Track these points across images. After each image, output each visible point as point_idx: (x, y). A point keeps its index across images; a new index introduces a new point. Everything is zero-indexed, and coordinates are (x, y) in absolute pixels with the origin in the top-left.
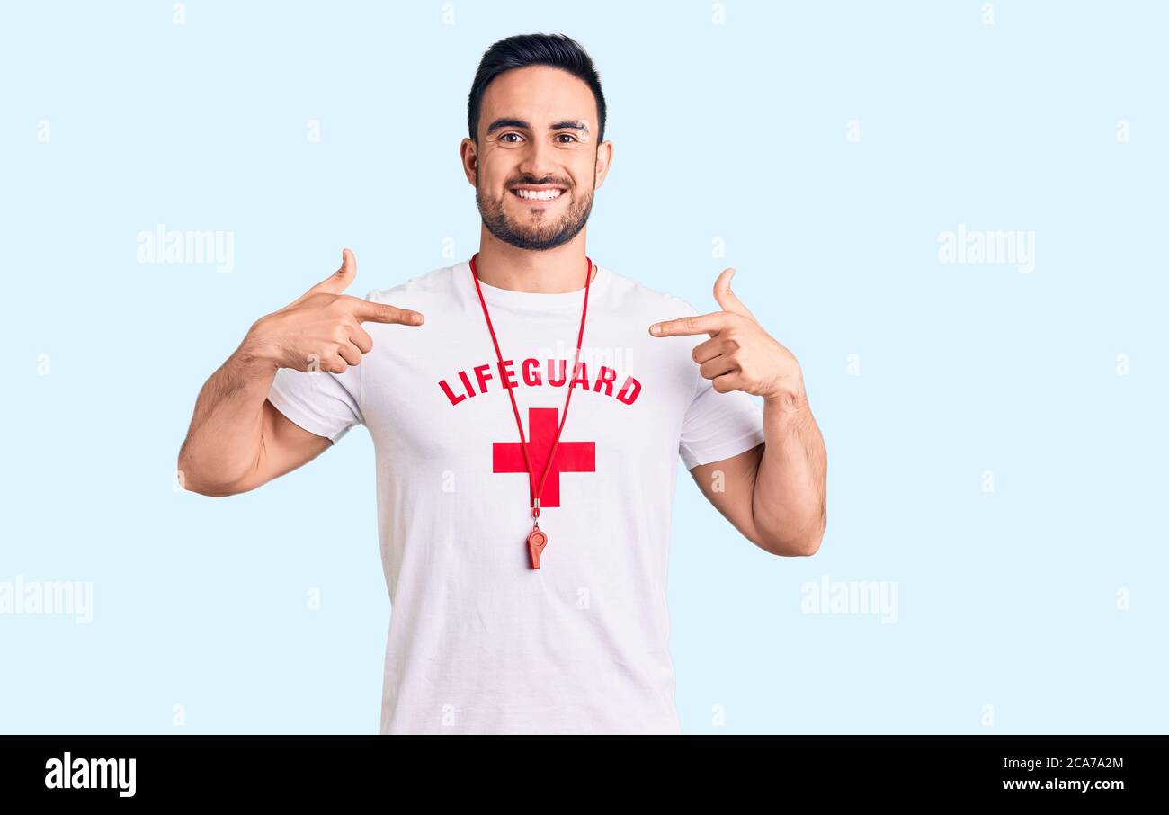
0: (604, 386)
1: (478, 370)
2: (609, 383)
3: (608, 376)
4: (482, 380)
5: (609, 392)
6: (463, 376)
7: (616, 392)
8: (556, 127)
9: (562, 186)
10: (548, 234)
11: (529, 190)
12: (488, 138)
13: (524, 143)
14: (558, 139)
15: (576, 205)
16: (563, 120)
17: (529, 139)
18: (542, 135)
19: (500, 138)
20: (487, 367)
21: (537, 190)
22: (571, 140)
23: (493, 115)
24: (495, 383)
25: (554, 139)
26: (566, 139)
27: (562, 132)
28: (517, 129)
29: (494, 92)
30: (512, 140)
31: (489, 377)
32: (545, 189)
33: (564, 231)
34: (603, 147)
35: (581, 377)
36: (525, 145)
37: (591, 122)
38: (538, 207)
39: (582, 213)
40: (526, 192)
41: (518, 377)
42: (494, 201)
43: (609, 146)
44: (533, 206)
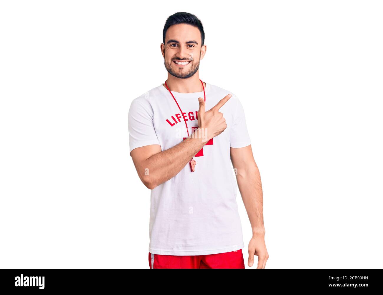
4: (178, 118)
8: (187, 43)
9: (189, 61)
10: (184, 75)
11: (179, 62)
12: (167, 45)
13: (177, 47)
14: (188, 46)
15: (193, 66)
16: (190, 41)
17: (179, 46)
18: (183, 46)
19: (171, 45)
21: (181, 62)
22: (192, 46)
23: (169, 38)
25: (187, 46)
26: (191, 46)
27: (189, 44)
28: (175, 43)
29: (169, 31)
30: (174, 46)
32: (184, 62)
33: (190, 74)
34: (203, 47)
36: (178, 48)
37: (199, 42)
38: (181, 67)
39: (195, 68)
40: (178, 62)
41: (188, 118)
42: (168, 64)
43: (205, 47)
44: (180, 67)
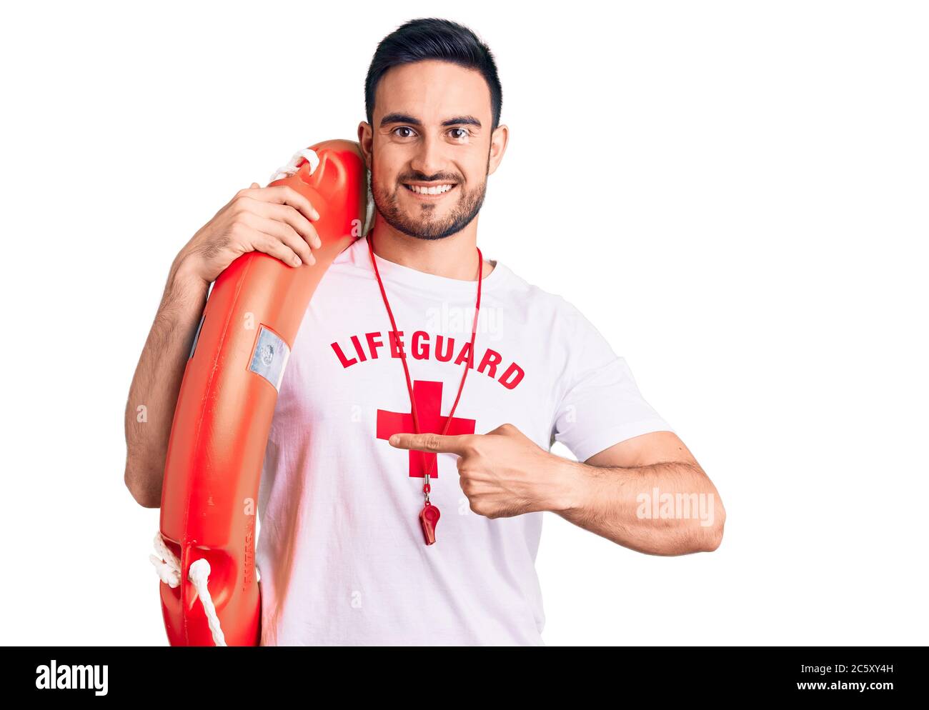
0: (488, 368)
1: (370, 337)
2: (494, 365)
3: (493, 358)
4: (373, 346)
5: (492, 374)
6: (355, 340)
7: (499, 374)
8: (446, 124)
9: (454, 182)
10: (438, 229)
11: (420, 187)
12: (381, 130)
13: (415, 139)
14: (450, 134)
15: (466, 200)
16: (455, 117)
17: (421, 134)
18: (434, 133)
19: (393, 132)
20: (378, 334)
21: (428, 186)
22: (463, 135)
23: (386, 108)
24: (385, 351)
25: (447, 134)
26: (459, 133)
27: (452, 128)
28: (408, 125)
29: (388, 85)
30: (404, 135)
31: (380, 344)
32: (436, 186)
33: (455, 225)
34: (498, 132)
35: (466, 356)
36: (417, 141)
37: (486, 118)
38: (428, 203)
39: (472, 205)
41: (407, 349)
42: (387, 195)
43: (505, 129)
44: (423, 202)
